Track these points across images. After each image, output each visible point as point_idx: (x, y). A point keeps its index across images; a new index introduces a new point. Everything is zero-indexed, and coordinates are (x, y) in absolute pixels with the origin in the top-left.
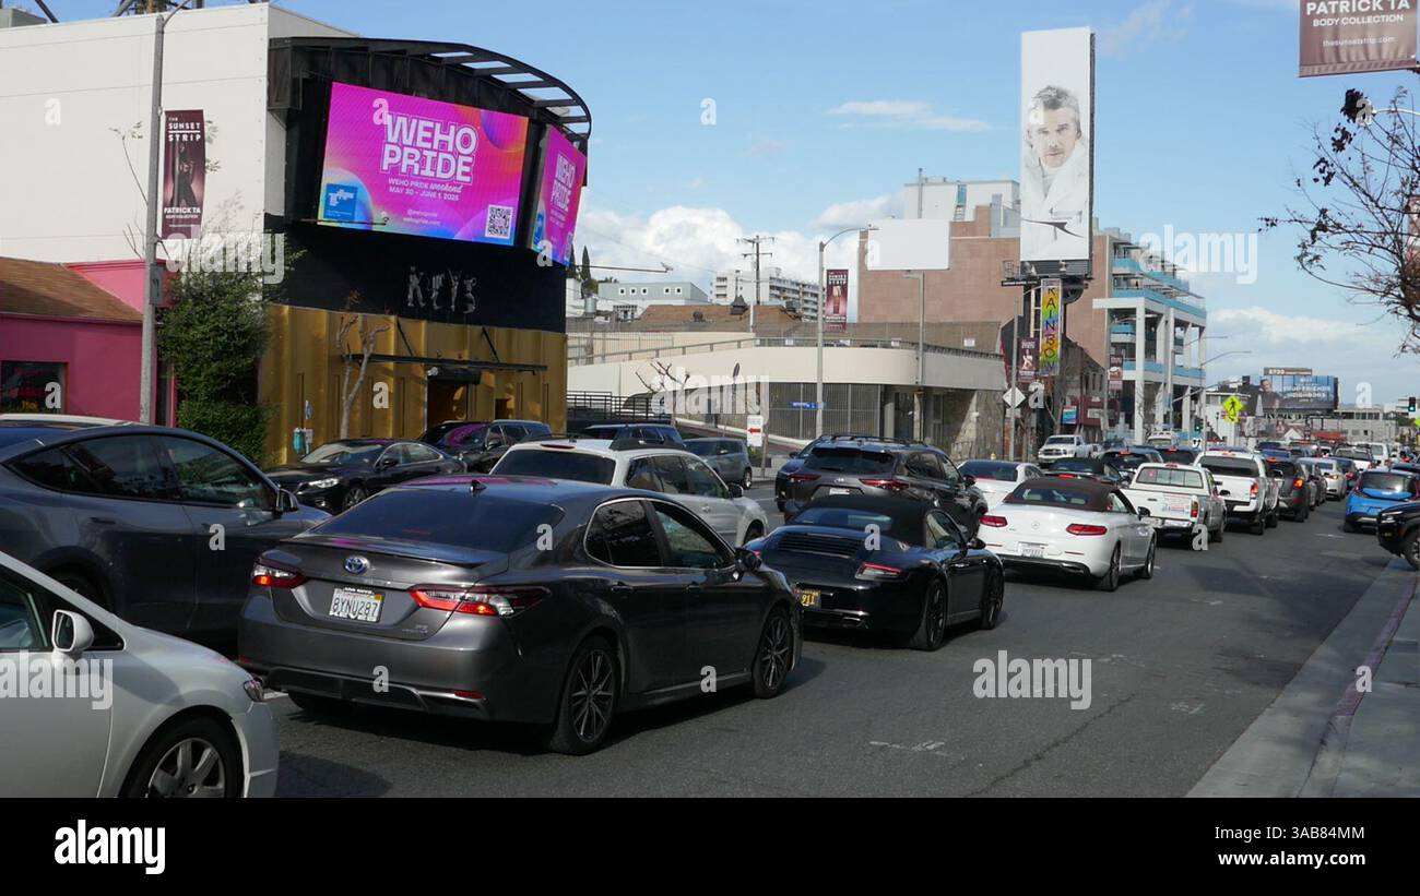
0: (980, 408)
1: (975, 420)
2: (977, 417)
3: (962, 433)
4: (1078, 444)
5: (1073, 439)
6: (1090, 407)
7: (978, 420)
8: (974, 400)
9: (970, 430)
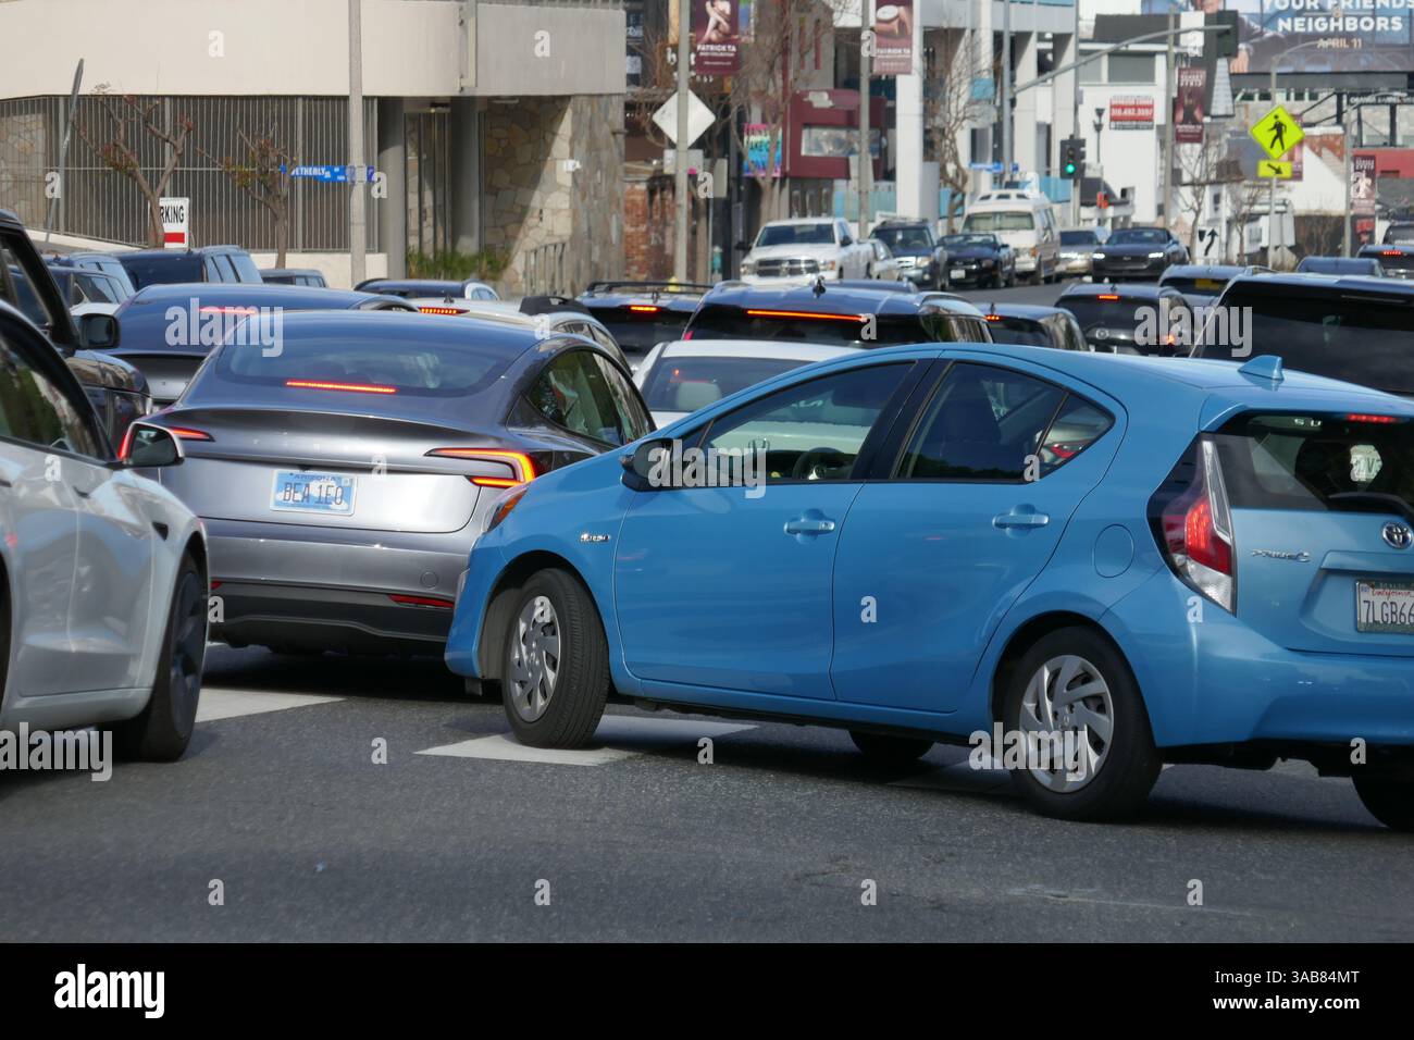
0: (581, 149)
1: (567, 181)
2: (575, 174)
3: (531, 221)
4: (846, 242)
5: (829, 228)
6: (809, 125)
7: (575, 181)
8: (566, 127)
9: (556, 212)
